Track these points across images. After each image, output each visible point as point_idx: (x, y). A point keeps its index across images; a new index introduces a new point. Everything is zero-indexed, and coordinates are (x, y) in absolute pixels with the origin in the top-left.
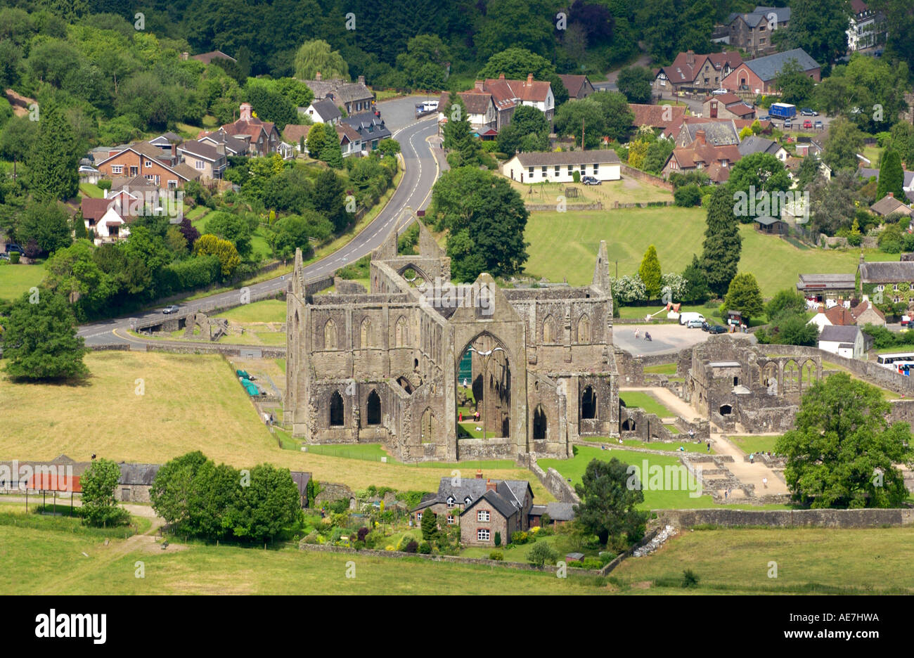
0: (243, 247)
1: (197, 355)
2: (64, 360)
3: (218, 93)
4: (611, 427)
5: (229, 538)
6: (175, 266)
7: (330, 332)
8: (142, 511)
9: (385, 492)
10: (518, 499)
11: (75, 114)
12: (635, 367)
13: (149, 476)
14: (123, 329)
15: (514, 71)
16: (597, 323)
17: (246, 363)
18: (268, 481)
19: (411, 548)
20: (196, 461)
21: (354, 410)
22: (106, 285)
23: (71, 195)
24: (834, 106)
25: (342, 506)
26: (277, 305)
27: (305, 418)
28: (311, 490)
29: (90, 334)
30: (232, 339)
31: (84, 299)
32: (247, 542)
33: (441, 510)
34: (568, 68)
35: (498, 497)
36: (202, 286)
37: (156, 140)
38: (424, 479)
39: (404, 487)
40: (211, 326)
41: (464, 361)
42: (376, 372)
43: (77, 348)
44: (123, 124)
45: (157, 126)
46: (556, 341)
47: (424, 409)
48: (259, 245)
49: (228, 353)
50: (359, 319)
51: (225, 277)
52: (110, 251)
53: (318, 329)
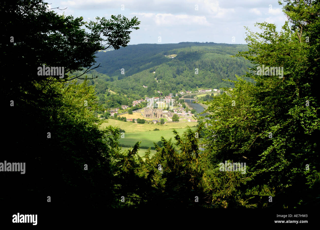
0: (142, 107)
1: (139, 113)
2: (131, 113)
3: (140, 98)
4: (162, 117)
5: (141, 123)
6: (138, 108)
7: (147, 111)
8: (136, 121)
9: (150, 121)
10: (157, 121)
11: (132, 99)
12: (164, 114)
13: (136, 119)
14: (135, 111)
15: (157, 97)
16: (162, 111)
17: (142, 113)
18: (143, 120)
19: (151, 124)
20: (139, 119)
21: (148, 116)
22: (134, 109)
23: (132, 104)
24: (175, 99)
25: (147, 121)
26: (143, 110)
27: (145, 116)
28: (145, 120)
29: (133, 111)
30: (141, 112)
31: (133, 110)
32: (142, 123)
33: (153, 122)
34: (160, 97)
35: (156, 121)
36: (139, 109)
37: (137, 101)
38: (152, 120)
39: (151, 120)
40: (140, 111)
41: (154, 113)
42: (149, 114)
43: (132, 112)
44: (135, 100)
45: (137, 100)
46: (159, 112)
47: (152, 116)
48: (143, 106)
49: (141, 113)
50: (148, 111)
51: (141, 108)
52: (134, 107)
53: (146, 111)
